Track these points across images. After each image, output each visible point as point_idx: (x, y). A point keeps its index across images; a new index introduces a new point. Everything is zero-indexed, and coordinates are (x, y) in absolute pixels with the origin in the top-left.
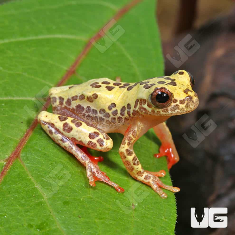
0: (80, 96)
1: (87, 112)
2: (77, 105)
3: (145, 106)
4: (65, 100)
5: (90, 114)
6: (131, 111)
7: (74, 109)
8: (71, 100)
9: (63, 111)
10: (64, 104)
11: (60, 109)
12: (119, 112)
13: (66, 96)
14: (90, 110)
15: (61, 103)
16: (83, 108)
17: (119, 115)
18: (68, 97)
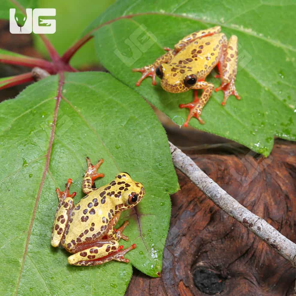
0: (85, 232)
1: (94, 238)
2: (85, 238)
3: (124, 207)
4: (76, 240)
5: (97, 237)
6: (114, 213)
7: (85, 242)
8: (80, 238)
9: (77, 248)
10: (76, 243)
11: (75, 248)
12: (108, 219)
13: (75, 238)
14: (96, 235)
15: (74, 244)
16: (91, 238)
17: (109, 220)
18: (76, 238)
